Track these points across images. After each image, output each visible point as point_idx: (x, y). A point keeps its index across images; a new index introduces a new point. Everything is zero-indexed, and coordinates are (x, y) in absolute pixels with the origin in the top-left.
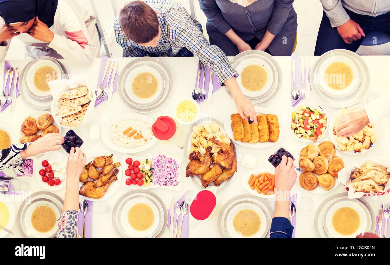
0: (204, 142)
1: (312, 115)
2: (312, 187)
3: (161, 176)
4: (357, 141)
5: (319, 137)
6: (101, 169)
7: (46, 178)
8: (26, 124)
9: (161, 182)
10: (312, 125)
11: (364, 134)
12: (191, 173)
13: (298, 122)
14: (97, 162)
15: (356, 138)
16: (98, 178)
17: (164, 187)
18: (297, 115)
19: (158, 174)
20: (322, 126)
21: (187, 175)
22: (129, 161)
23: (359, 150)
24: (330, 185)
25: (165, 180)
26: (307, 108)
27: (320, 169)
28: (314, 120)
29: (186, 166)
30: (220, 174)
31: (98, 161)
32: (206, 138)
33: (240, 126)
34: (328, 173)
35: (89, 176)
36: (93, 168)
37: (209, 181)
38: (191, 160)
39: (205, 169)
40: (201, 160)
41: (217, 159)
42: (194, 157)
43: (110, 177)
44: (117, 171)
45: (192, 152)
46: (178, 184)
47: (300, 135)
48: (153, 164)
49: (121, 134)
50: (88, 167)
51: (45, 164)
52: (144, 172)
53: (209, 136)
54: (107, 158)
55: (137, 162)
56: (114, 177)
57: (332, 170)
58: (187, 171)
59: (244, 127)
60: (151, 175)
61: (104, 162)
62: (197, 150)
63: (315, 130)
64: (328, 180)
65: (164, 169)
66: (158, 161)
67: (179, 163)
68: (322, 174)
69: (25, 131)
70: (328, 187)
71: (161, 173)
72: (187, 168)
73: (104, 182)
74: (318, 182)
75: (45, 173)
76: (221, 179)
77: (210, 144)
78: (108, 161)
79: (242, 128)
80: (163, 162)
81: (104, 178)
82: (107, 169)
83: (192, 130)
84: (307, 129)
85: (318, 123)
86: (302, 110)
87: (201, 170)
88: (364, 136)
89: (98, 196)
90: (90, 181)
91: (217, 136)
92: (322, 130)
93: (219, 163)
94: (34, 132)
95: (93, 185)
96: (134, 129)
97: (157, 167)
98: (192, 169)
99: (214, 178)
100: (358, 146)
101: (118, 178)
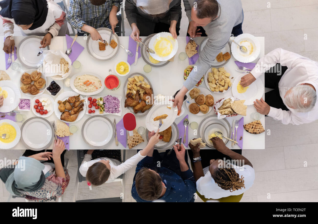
0: (135, 87)
2: (196, 112)
3: (110, 107)
4: (221, 86)
5: (200, 84)
6: (73, 104)
7: (39, 110)
8: (24, 77)
9: (109, 111)
12: (128, 105)
15: (221, 84)
16: (71, 109)
17: (112, 114)
18: (187, 72)
19: (108, 106)
21: (125, 107)
22: (90, 99)
23: (222, 91)
24: (207, 111)
25: (112, 110)
27: (201, 101)
29: (125, 101)
30: (145, 106)
31: (71, 99)
32: (136, 85)
34: (205, 104)
35: (66, 109)
36: (68, 103)
37: (139, 110)
38: (128, 98)
39: (136, 103)
40: (133, 98)
41: (144, 97)
42: (129, 96)
43: (79, 109)
44: (83, 105)
45: (128, 93)
46: (120, 112)
48: (104, 100)
49: (82, 84)
50: (65, 103)
51: (37, 101)
52: (99, 105)
53: (139, 84)
54: (77, 97)
55: (95, 100)
56: (82, 109)
57: (208, 102)
58: (125, 105)
60: (104, 108)
61: (75, 100)
62: (131, 92)
64: (206, 108)
65: (111, 104)
66: (108, 99)
67: (120, 100)
68: (202, 105)
69: (24, 82)
70: (205, 112)
73: (76, 112)
74: (200, 110)
75: (38, 107)
76: (145, 109)
77: (139, 88)
78: (77, 99)
80: (110, 99)
81: (76, 109)
82: (77, 104)
83: (127, 80)
86: (190, 69)
87: (134, 104)
88: (225, 83)
89: (72, 120)
90: (66, 111)
91: (143, 84)
92: (202, 80)
93: (144, 100)
94: (30, 83)
95: (69, 114)
96: (90, 81)
97: (107, 102)
98: (128, 103)
99: (141, 108)
100: (222, 88)
101: (84, 109)
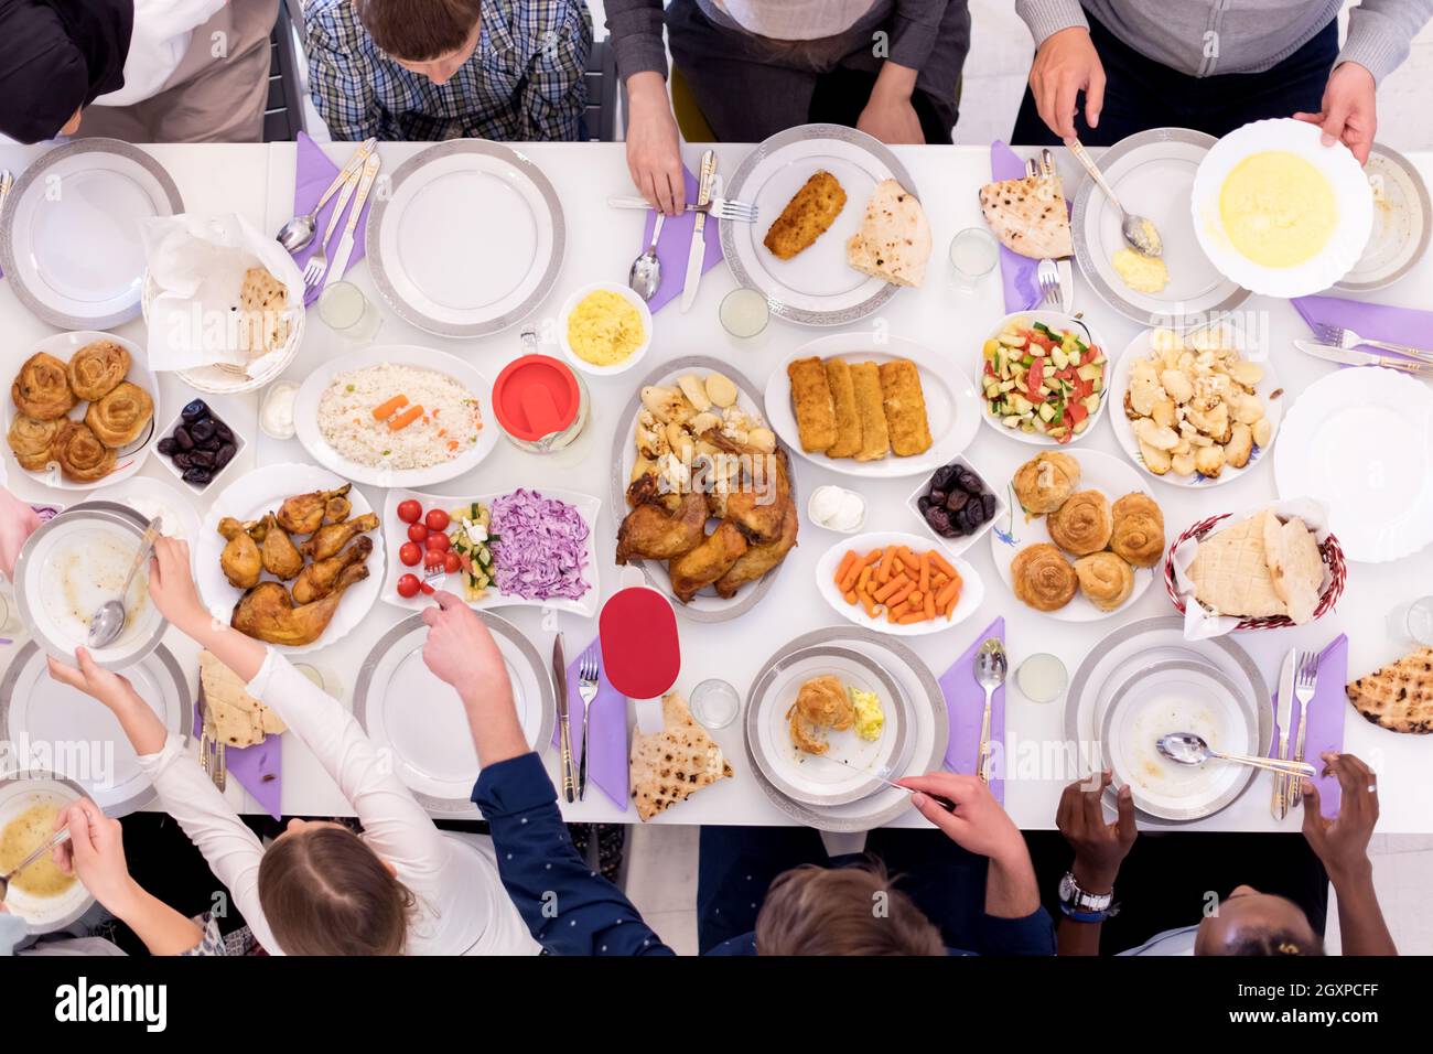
0: (686, 446)
1: (1056, 351)
2: (1056, 601)
3: (528, 562)
4: (1207, 441)
5: (1078, 427)
6: (305, 539)
8: (31, 380)
9: (525, 584)
10: (1056, 385)
11: (1229, 417)
12: (637, 551)
13: (1006, 376)
14: (293, 515)
15: (1205, 430)
16: (298, 572)
17: (538, 602)
18: (1002, 351)
19: (516, 556)
20: (1088, 388)
21: (621, 559)
22: (410, 513)
23: (1215, 471)
24: (1119, 593)
25: (539, 578)
26: (1038, 326)
27: (1085, 534)
28: (1063, 367)
29: (618, 524)
30: (741, 557)
31: (298, 509)
32: (688, 428)
33: (822, 401)
34: (1108, 549)
35: (264, 566)
36: (279, 533)
37: (700, 582)
38: (636, 507)
39: (687, 539)
40: (670, 506)
41: (729, 503)
42: (645, 495)
43: (343, 569)
44: (367, 546)
45: (639, 475)
46: (587, 592)
47: (1012, 421)
48: (496, 520)
49: (366, 416)
50: (260, 532)
52: (465, 549)
53: (703, 422)
54: (332, 498)
55: (438, 516)
56: (358, 568)
57: (1126, 538)
58: (620, 547)
59: (836, 404)
60: (492, 561)
61: (319, 513)
62: (656, 470)
63: (1066, 402)
64: (1113, 573)
65: (536, 540)
66: (515, 511)
67: (589, 515)
68: (1089, 554)
69: (28, 405)
70: (1109, 600)
71: (527, 555)
72: (622, 534)
73: (322, 586)
74: (1077, 582)
76: (743, 575)
77: (705, 450)
78: (334, 509)
79: (831, 409)
80: (532, 514)
81: (322, 572)
82: (332, 538)
83: (638, 399)
84: (1040, 400)
85: (1075, 378)
86: (1020, 334)
87: (674, 540)
88: (1231, 422)
89: (302, 635)
90: (267, 583)
91: (729, 424)
92: (1091, 403)
93: (737, 515)
94: (62, 409)
95: (282, 598)
96: (413, 403)
97: (510, 533)
98: (640, 535)
99: (720, 570)
100: (1211, 456)
101: (370, 571)
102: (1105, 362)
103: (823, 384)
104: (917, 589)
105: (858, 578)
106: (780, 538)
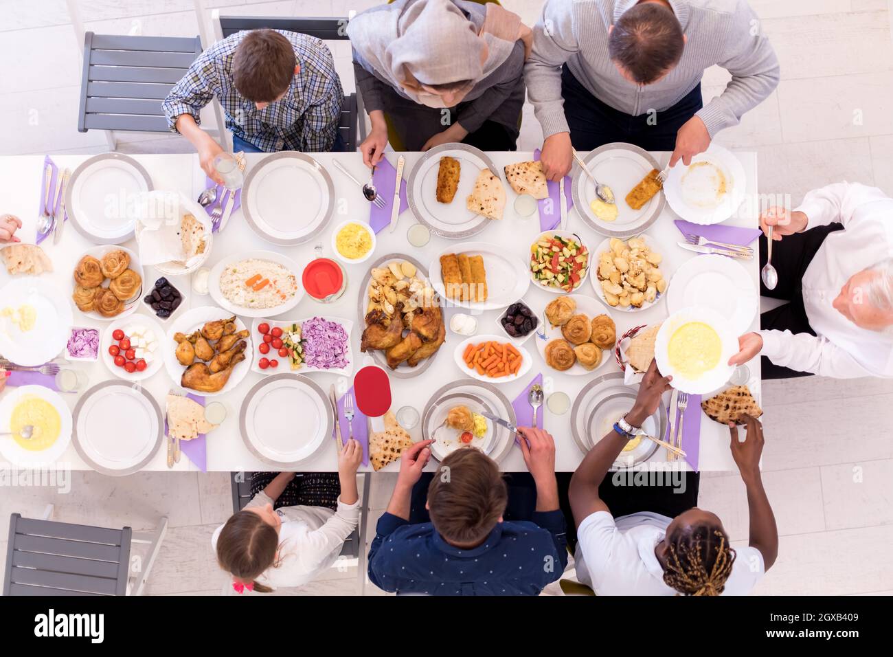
0: (391, 295)
1: (565, 249)
2: (566, 366)
3: (320, 352)
4: (636, 290)
5: (575, 285)
6: (216, 341)
7: (122, 359)
8: (83, 269)
9: (318, 362)
10: (565, 265)
11: (646, 279)
12: (371, 346)
13: (541, 262)
14: (209, 331)
15: (635, 285)
16: (212, 358)
17: (325, 370)
18: (540, 249)
19: (314, 349)
20: (580, 266)
21: (363, 350)
22: (264, 329)
23: (639, 304)
24: (595, 362)
25: (325, 359)
26: (556, 237)
27: (579, 335)
28: (568, 257)
29: (361, 334)
30: (419, 348)
31: (211, 329)
32: (393, 288)
33: (455, 275)
34: (590, 341)
36: (203, 340)
37: (400, 360)
38: (370, 325)
39: (393, 341)
40: (385, 324)
41: (414, 323)
42: (375, 319)
43: (233, 356)
44: (244, 345)
45: (371, 310)
46: (348, 364)
47: (545, 282)
48: (305, 332)
49: (242, 284)
50: (194, 339)
51: (119, 335)
52: (290, 346)
53: (401, 285)
54: (227, 323)
55: (277, 330)
56: (240, 355)
57: (598, 336)
58: (362, 344)
59: (462, 275)
60: (302, 352)
61: (221, 330)
62: (379, 308)
63: (569, 273)
64: (592, 353)
65: (323, 341)
66: (313, 327)
67: (348, 330)
68: (581, 344)
69: (82, 281)
70: (591, 365)
71: (319, 348)
72: (364, 337)
73: (223, 364)
74: (575, 357)
75: (119, 351)
76: (420, 356)
77: (401, 298)
78: (228, 328)
79: (460, 278)
80: (321, 328)
81: (223, 358)
82: (228, 341)
83: (369, 274)
84: (557, 272)
85: (573, 261)
86: (548, 241)
87: (387, 340)
88: (647, 281)
89: (215, 387)
90: (198, 363)
91: (412, 285)
92: (582, 273)
93: (417, 329)
94: (98, 283)
95: (205, 370)
96: (264, 278)
97: (311, 338)
98: (371, 338)
99: (409, 354)
100: (637, 297)
101: (246, 357)
102: (588, 254)
103: (456, 267)
104: (501, 361)
105: (475, 356)
106: (437, 338)
